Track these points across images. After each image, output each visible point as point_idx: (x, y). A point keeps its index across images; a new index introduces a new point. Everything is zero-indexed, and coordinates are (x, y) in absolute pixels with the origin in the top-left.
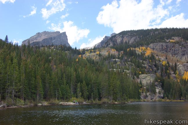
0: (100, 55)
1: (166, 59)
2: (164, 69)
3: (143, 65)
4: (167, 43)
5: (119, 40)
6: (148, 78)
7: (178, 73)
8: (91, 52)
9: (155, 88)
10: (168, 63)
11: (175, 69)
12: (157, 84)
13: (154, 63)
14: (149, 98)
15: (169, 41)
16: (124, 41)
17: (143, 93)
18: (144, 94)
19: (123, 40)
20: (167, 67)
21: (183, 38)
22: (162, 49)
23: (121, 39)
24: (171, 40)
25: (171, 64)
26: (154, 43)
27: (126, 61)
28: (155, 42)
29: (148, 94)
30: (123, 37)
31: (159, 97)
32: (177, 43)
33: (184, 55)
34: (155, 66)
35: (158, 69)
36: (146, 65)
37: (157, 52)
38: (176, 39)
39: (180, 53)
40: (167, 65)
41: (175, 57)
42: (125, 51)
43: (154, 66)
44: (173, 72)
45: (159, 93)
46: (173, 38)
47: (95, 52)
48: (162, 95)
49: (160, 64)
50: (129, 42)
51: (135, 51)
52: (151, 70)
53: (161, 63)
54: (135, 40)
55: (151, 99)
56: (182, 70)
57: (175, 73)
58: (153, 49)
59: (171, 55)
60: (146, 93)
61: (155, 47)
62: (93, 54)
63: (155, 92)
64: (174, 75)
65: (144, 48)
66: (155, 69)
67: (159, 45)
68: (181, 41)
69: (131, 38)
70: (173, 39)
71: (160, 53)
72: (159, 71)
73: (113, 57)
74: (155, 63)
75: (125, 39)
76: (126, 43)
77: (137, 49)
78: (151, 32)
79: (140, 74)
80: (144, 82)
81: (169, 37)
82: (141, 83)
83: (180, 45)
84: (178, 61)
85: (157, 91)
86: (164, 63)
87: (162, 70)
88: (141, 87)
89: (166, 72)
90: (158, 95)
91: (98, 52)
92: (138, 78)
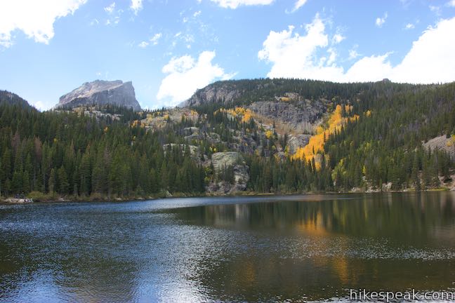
0: (169, 120)
1: (274, 127)
2: (268, 144)
3: (234, 137)
4: (277, 101)
5: (209, 96)
6: (225, 159)
7: (288, 149)
8: (156, 115)
9: (234, 174)
10: (275, 134)
11: (284, 142)
12: (240, 168)
13: (253, 134)
14: (221, 191)
15: (281, 99)
16: (218, 98)
17: (213, 182)
18: (215, 184)
19: (215, 95)
20: (273, 141)
21: (302, 95)
22: (269, 112)
23: (213, 94)
24: (283, 98)
25: (279, 135)
26: (258, 103)
27: (208, 130)
28: (259, 100)
29: (220, 184)
30: (216, 91)
31: (239, 188)
32: (292, 102)
33: (300, 121)
34: (255, 138)
35: (259, 144)
36: (239, 138)
37: (261, 116)
38: (292, 96)
39: (295, 119)
40: (274, 137)
41: (288, 124)
42: (210, 114)
43: (251, 139)
44: (281, 149)
45: (240, 182)
46: (287, 94)
47: (162, 116)
48: (244, 186)
49: (263, 136)
50: (224, 99)
51: (226, 114)
52: (247, 145)
53: (264, 133)
54: (234, 96)
55: (226, 192)
56: (295, 145)
57: (283, 150)
58: (256, 111)
59: (281, 122)
60: (217, 182)
61: (258, 109)
62: (158, 118)
63: (232, 181)
64: (282, 153)
65: (241, 109)
66: (254, 143)
67: (264, 105)
68: (298, 100)
69: (228, 93)
70: (287, 97)
71: (265, 118)
72: (261, 147)
73: (190, 124)
74: (256, 134)
75: (220, 95)
76: (220, 100)
77: (230, 111)
78: (259, 84)
79: (214, 152)
80: (218, 165)
81: (282, 93)
82: (212, 167)
83: (296, 106)
84: (290, 131)
85: (237, 178)
86: (268, 134)
87: (265, 145)
88: (212, 173)
89: (270, 148)
90: (237, 185)
91: (166, 116)
92: (210, 158)
